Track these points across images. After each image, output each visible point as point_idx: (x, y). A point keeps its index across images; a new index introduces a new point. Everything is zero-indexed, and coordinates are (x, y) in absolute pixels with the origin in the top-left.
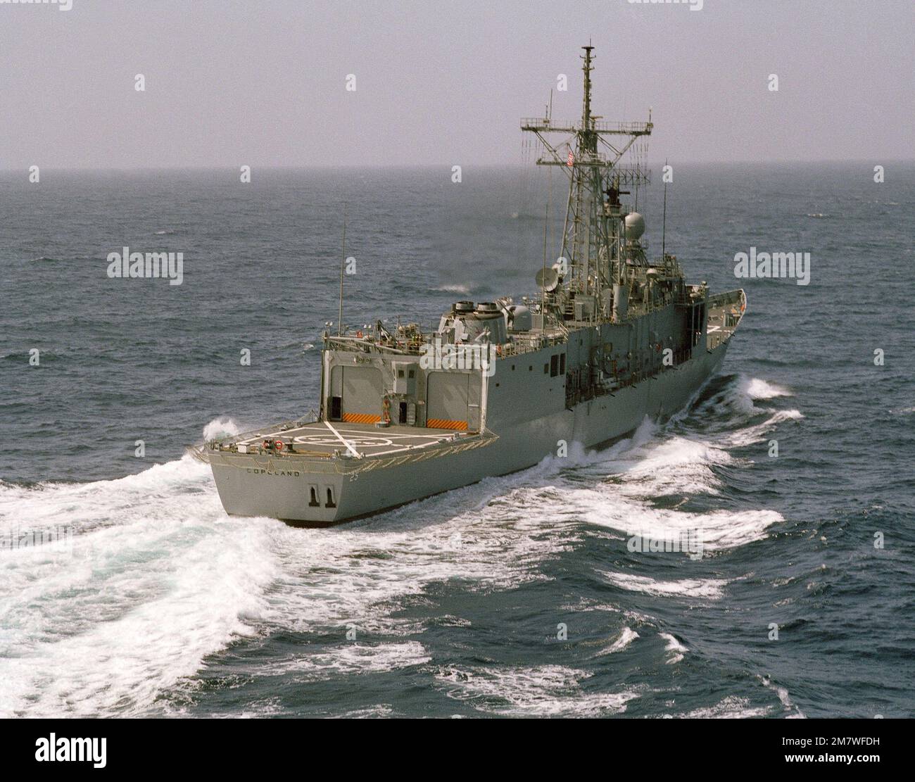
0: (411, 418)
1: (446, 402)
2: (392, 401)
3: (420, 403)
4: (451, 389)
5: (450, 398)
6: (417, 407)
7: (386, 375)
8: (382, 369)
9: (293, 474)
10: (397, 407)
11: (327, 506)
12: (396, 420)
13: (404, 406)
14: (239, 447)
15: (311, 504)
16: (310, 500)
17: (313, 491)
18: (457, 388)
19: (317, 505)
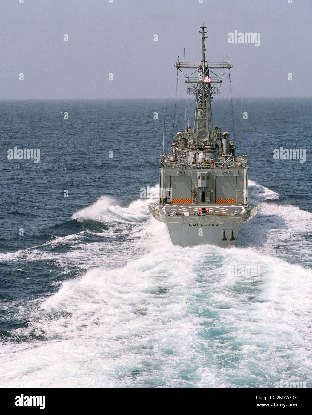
0: (208, 199)
1: (224, 190)
2: (197, 191)
3: (212, 191)
4: (227, 183)
5: (226, 187)
6: (211, 193)
7: (193, 179)
8: (192, 176)
9: (215, 225)
10: (200, 194)
11: (231, 240)
12: (200, 201)
13: (204, 194)
14: (185, 213)
15: (223, 240)
16: (223, 238)
17: (224, 233)
18: (230, 183)
19: (226, 240)
